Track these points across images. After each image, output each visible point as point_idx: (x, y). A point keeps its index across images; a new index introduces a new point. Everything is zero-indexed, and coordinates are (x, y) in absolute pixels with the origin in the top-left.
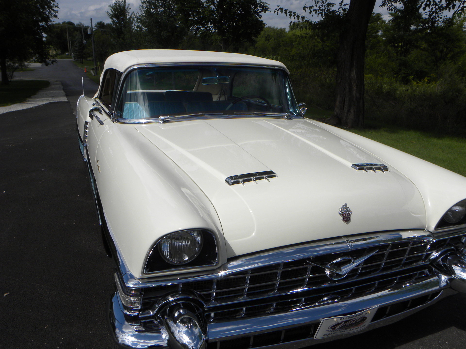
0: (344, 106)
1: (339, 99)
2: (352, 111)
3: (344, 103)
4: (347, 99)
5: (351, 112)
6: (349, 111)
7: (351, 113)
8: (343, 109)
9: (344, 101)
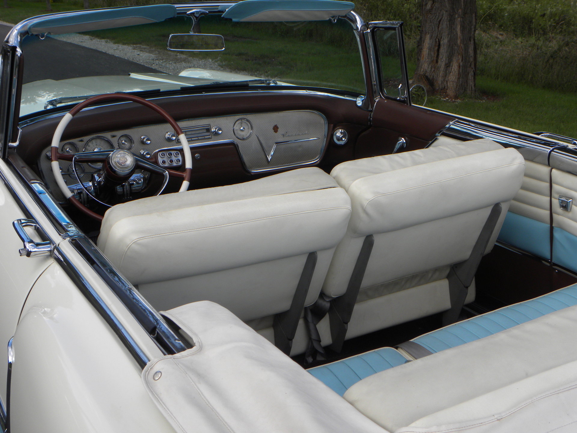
0: (438, 55)
1: (427, 42)
2: (455, 67)
3: (438, 50)
4: (445, 41)
5: (452, 66)
6: (448, 65)
7: (453, 70)
8: (437, 62)
9: (439, 46)
